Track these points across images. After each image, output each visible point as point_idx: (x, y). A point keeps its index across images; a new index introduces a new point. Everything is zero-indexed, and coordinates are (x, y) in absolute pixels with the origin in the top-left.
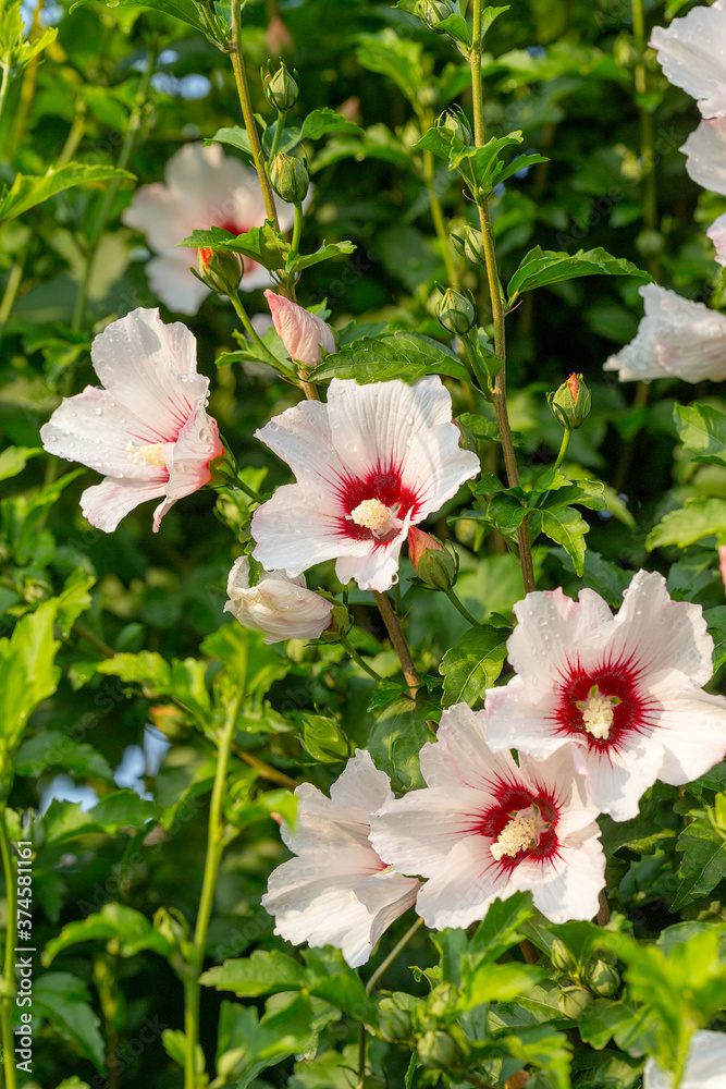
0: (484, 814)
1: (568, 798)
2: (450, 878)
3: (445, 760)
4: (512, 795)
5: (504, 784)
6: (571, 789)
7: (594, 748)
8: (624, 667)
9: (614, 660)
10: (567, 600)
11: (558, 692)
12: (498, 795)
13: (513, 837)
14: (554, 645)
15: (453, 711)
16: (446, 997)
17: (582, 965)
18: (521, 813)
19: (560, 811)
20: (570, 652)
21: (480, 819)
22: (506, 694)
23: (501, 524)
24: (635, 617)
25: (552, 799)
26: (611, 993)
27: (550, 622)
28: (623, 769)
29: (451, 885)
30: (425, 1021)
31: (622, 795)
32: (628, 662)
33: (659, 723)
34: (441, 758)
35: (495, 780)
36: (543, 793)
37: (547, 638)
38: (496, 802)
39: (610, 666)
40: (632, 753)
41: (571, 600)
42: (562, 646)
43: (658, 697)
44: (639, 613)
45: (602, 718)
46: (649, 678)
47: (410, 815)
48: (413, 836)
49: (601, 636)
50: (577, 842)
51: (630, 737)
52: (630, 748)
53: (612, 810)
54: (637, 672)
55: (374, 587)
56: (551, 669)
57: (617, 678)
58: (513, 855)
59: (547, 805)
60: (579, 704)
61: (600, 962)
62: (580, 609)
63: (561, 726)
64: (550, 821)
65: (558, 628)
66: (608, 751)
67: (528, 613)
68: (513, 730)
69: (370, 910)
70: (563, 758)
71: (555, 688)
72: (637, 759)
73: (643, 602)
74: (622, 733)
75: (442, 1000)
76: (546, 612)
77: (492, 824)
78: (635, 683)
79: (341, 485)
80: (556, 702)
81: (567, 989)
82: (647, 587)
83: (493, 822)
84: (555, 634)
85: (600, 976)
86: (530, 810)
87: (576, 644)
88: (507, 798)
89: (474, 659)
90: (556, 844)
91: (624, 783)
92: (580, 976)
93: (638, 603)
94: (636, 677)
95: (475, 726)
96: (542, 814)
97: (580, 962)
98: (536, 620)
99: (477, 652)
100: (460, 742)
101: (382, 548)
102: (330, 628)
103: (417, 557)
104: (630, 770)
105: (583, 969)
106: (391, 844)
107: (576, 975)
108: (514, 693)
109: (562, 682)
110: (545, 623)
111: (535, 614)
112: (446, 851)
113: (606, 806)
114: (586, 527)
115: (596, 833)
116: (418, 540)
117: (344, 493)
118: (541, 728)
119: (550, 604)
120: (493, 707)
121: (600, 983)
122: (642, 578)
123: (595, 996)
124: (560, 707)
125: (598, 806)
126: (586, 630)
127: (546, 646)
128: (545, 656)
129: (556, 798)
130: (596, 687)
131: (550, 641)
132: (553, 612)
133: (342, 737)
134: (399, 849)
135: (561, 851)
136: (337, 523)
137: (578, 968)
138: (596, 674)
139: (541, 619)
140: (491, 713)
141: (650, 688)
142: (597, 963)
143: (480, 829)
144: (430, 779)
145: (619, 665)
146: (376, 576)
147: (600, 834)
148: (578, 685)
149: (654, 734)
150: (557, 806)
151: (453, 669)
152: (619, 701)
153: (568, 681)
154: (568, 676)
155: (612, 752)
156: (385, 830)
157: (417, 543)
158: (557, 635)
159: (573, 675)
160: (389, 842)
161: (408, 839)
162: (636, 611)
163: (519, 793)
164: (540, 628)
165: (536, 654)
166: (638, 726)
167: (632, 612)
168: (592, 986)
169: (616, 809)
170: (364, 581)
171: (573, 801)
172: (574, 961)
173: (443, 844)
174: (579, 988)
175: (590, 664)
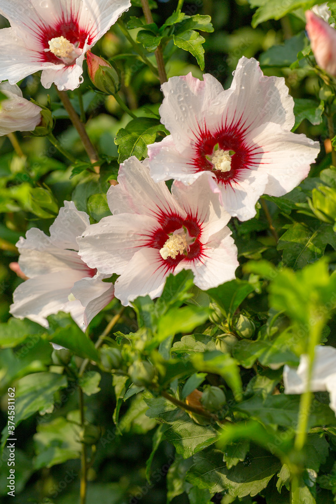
0: (152, 234)
1: (207, 215)
2: (135, 274)
3: (124, 198)
4: (169, 221)
5: (163, 213)
6: (209, 208)
7: (220, 182)
8: (235, 128)
9: (229, 123)
10: (196, 80)
11: (194, 147)
12: (161, 221)
13: (173, 246)
14: (189, 114)
15: (126, 163)
16: (145, 338)
17: (231, 317)
18: (176, 232)
19: (202, 227)
20: (200, 119)
21: (150, 238)
22: (161, 147)
23: (146, 45)
24: (241, 91)
25: (196, 219)
26: (251, 335)
27: (185, 98)
28: (242, 191)
29: (136, 279)
30: (132, 355)
31: (243, 206)
32: (238, 124)
33: (262, 161)
34: (121, 197)
35: (157, 210)
36: (189, 217)
37: (184, 109)
38: (159, 226)
39: (226, 128)
40: (247, 181)
41: (198, 80)
42: (194, 115)
43: (259, 144)
44: (243, 88)
45: (225, 158)
46: (252, 133)
47: (104, 236)
48: (107, 251)
49: (220, 103)
50: (216, 242)
51: (243, 172)
52: (245, 179)
53: (238, 215)
54: (245, 131)
55: (68, 88)
56: (188, 132)
57: (231, 137)
58: (174, 257)
59: (192, 226)
60: (207, 157)
61: (241, 316)
62: (204, 85)
63: (198, 169)
64: (195, 236)
65: (190, 102)
66: (230, 183)
67: (171, 91)
68: (168, 170)
69: (82, 304)
70: (201, 187)
71: (192, 144)
72: (250, 184)
73: (245, 81)
74: (238, 171)
75: (142, 340)
76: (182, 91)
77: (158, 239)
78: (244, 138)
79: (40, 32)
80: (193, 154)
81: (221, 336)
82: (248, 69)
83: (158, 240)
84: (189, 106)
85: (243, 325)
86: (182, 230)
87: (203, 113)
88: (166, 223)
89: (137, 135)
90: (201, 249)
91: (244, 199)
92: (229, 325)
93: (242, 81)
94: (244, 134)
95: (142, 172)
96: (190, 233)
97: (229, 315)
98: (176, 96)
99: (138, 131)
100: (133, 185)
101: (70, 69)
102: (40, 124)
103: (94, 72)
104: (246, 191)
105: (231, 320)
106: (94, 256)
107: (227, 325)
108: (166, 146)
109: (196, 141)
110: (182, 99)
111: (175, 93)
112: (129, 260)
113: (235, 213)
114: (202, 40)
115: (229, 233)
116: (93, 60)
117: (41, 37)
118: (185, 169)
119: (184, 85)
120: (153, 154)
121: (243, 329)
122: (244, 63)
123: (239, 338)
124: (196, 157)
125: (229, 212)
126: (209, 103)
127: (184, 114)
128: (184, 122)
129: (198, 219)
130: (217, 145)
131: (186, 111)
132: (187, 90)
133: (54, 201)
134: (99, 260)
135: (205, 252)
136: (40, 56)
137: (228, 320)
138: (217, 134)
139: (179, 96)
140: (152, 159)
141: (253, 140)
142: (239, 317)
143: (150, 245)
144: (115, 211)
145: (232, 127)
146: (68, 81)
147: (231, 233)
148: (206, 144)
149: (259, 168)
150: (200, 224)
151: (123, 141)
152: (233, 153)
153: (199, 140)
154: (199, 137)
155: (233, 183)
156: (88, 248)
157: (93, 63)
158: (191, 107)
159: (203, 136)
160: (92, 255)
161: (104, 252)
162: (241, 86)
163: (173, 219)
164: (179, 102)
165: (178, 119)
166: (248, 166)
167: (239, 87)
168: (238, 332)
169: (241, 214)
170: (61, 85)
171: (211, 216)
172: (225, 314)
173: (127, 256)
174: (228, 334)
175: (214, 127)
